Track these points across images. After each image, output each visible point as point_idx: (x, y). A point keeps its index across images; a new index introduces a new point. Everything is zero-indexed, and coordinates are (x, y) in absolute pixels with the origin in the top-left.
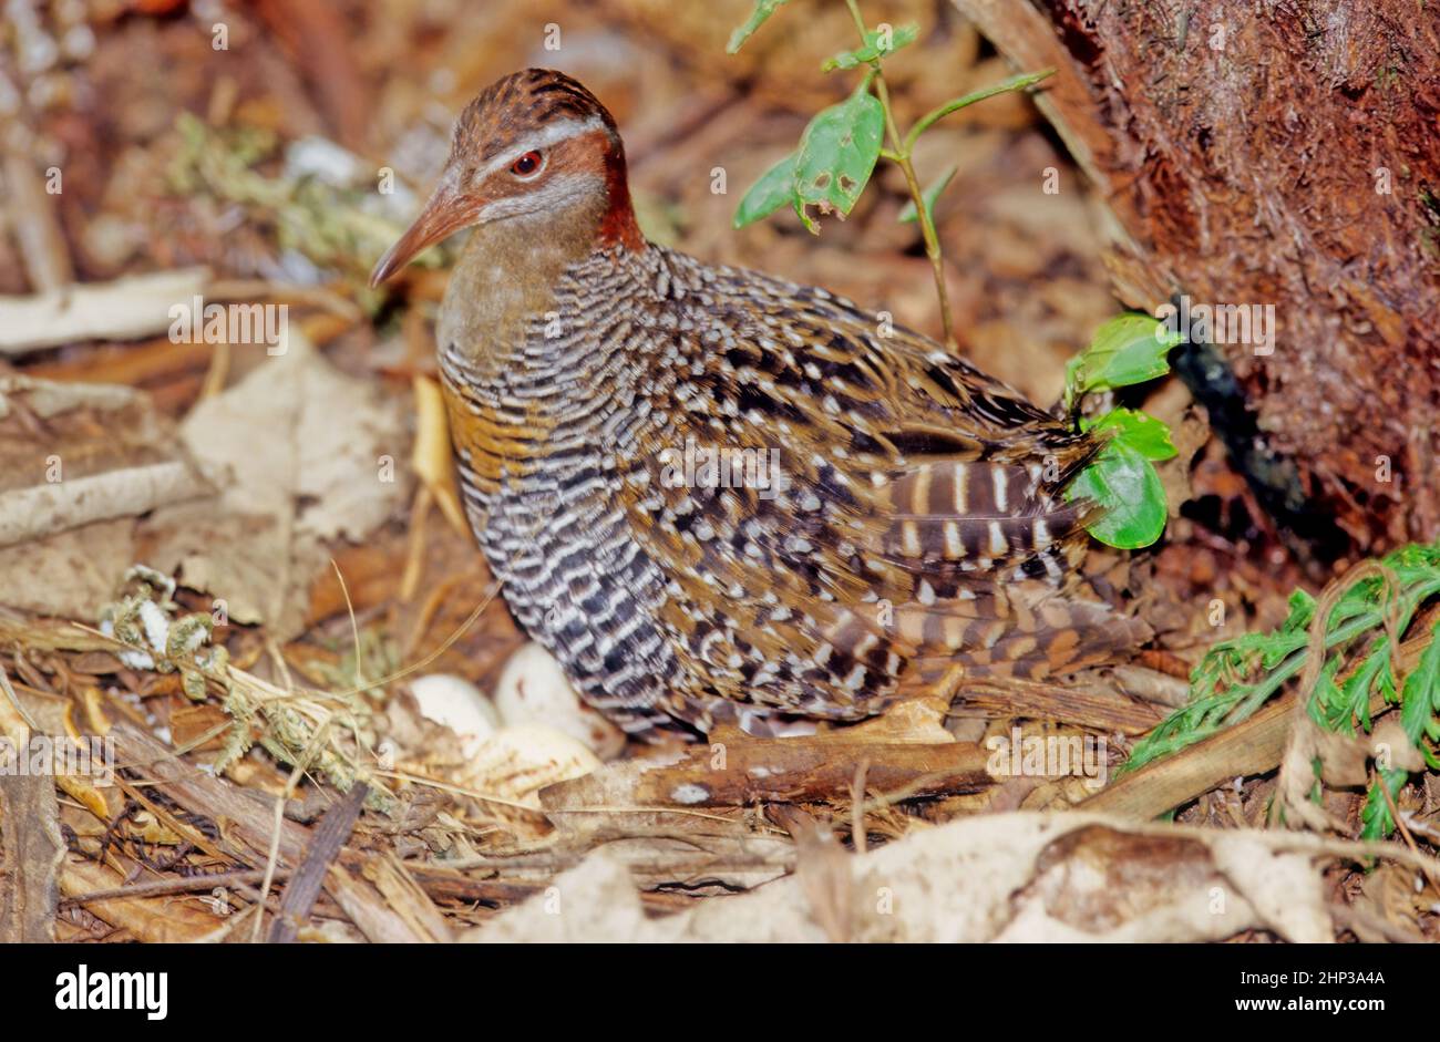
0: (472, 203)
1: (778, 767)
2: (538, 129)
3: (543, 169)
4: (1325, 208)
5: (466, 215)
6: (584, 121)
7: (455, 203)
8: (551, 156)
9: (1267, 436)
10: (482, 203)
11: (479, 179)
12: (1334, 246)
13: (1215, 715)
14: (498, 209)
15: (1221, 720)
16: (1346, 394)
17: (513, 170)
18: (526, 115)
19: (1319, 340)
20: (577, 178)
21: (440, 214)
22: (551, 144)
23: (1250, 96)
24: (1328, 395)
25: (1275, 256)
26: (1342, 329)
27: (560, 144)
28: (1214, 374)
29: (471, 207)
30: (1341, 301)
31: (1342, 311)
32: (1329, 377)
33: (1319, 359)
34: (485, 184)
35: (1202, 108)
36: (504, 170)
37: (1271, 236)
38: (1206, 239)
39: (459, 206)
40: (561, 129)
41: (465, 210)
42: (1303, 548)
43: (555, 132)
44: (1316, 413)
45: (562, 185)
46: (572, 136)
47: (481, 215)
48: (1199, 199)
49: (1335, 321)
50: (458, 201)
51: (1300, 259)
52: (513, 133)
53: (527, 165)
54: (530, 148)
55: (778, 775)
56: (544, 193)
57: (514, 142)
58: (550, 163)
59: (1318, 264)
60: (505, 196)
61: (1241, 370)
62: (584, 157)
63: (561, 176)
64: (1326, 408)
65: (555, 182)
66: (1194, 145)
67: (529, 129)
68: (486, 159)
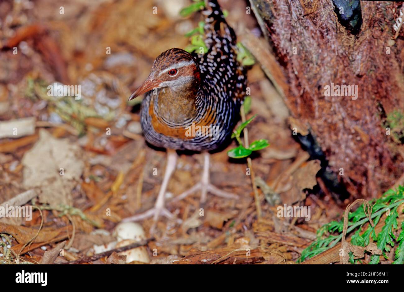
0: (157, 81)
1: (209, 259)
2: (176, 63)
3: (177, 74)
4: (351, 107)
5: (155, 85)
6: (189, 61)
7: (153, 81)
8: (180, 71)
9: (330, 167)
10: (161, 82)
11: (160, 74)
12: (353, 117)
13: (326, 244)
14: (164, 84)
15: (327, 246)
16: (353, 156)
17: (169, 73)
18: (173, 59)
19: (347, 142)
20: (186, 77)
21: (148, 83)
22: (180, 67)
23: (333, 77)
24: (347, 156)
25: (336, 119)
26: (352, 139)
27: (182, 68)
28: (317, 150)
29: (157, 82)
30: (353, 131)
31: (353, 134)
32: (349, 151)
33: (347, 147)
34: (161, 76)
35: (320, 80)
36: (166, 73)
37: (335, 114)
38: (317, 114)
39: (154, 81)
40: (183, 63)
41: (155, 83)
42: (336, 196)
43: (181, 64)
44: (344, 161)
45: (182, 79)
46: (186, 66)
47: (160, 85)
48: (316, 104)
49: (351, 136)
50: (154, 80)
51: (343, 120)
52: (169, 63)
53: (173, 72)
54: (174, 68)
55: (209, 261)
56: (177, 80)
57: (169, 66)
58: (179, 73)
59: (348, 122)
60: (166, 80)
61: (324, 149)
62: (188, 71)
63: (182, 76)
64: (347, 160)
65: (180, 78)
66: (316, 89)
67: (174, 62)
68: (162, 70)
